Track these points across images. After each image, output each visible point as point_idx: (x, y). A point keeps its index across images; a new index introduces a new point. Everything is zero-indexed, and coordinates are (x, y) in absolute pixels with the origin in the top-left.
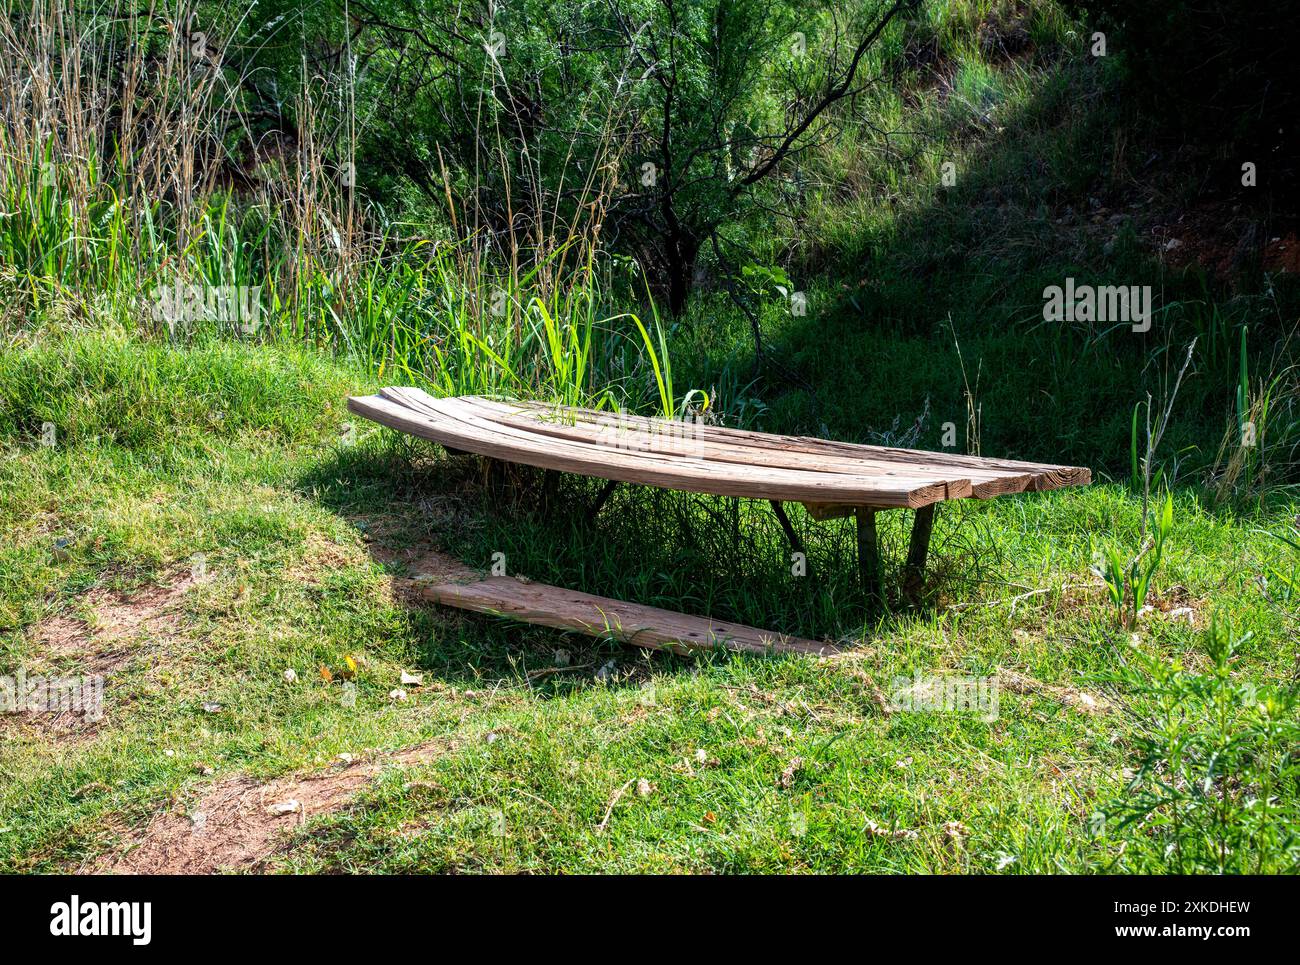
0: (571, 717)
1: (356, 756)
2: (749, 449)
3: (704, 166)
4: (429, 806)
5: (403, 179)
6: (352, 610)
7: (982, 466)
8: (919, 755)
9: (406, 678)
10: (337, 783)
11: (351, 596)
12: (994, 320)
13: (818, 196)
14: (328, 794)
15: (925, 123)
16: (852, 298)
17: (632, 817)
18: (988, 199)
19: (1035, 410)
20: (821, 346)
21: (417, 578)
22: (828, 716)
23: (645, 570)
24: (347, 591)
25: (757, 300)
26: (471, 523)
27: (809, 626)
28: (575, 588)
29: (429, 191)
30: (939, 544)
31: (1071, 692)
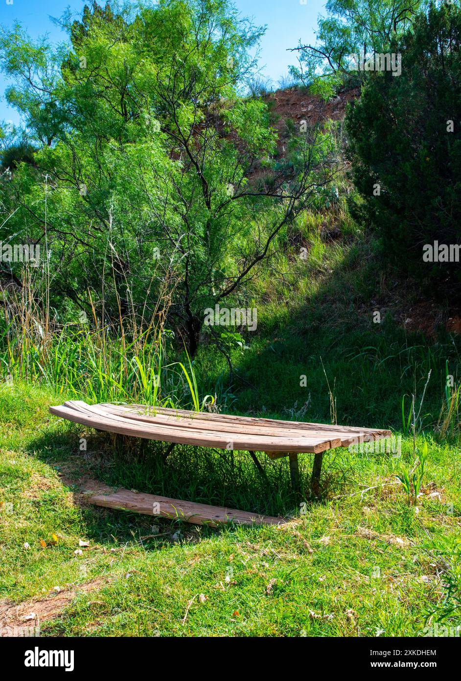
0: (164, 563)
1: (63, 588)
2: (238, 425)
3: (205, 290)
4: (100, 613)
5: (66, 298)
6: (54, 510)
7: (344, 430)
8: (328, 574)
9: (82, 543)
10: (53, 602)
11: (54, 504)
12: (334, 355)
13: (253, 301)
14: (49, 608)
15: (298, 268)
16: (271, 347)
17: (198, 614)
18: (328, 302)
19: (355, 395)
20: (258, 368)
21: (85, 493)
22: (283, 555)
23: (192, 484)
24: (52, 501)
25: (228, 348)
26: (108, 464)
27: (270, 510)
28: (160, 495)
29: (77, 303)
30: (326, 468)
31: (392, 537)
